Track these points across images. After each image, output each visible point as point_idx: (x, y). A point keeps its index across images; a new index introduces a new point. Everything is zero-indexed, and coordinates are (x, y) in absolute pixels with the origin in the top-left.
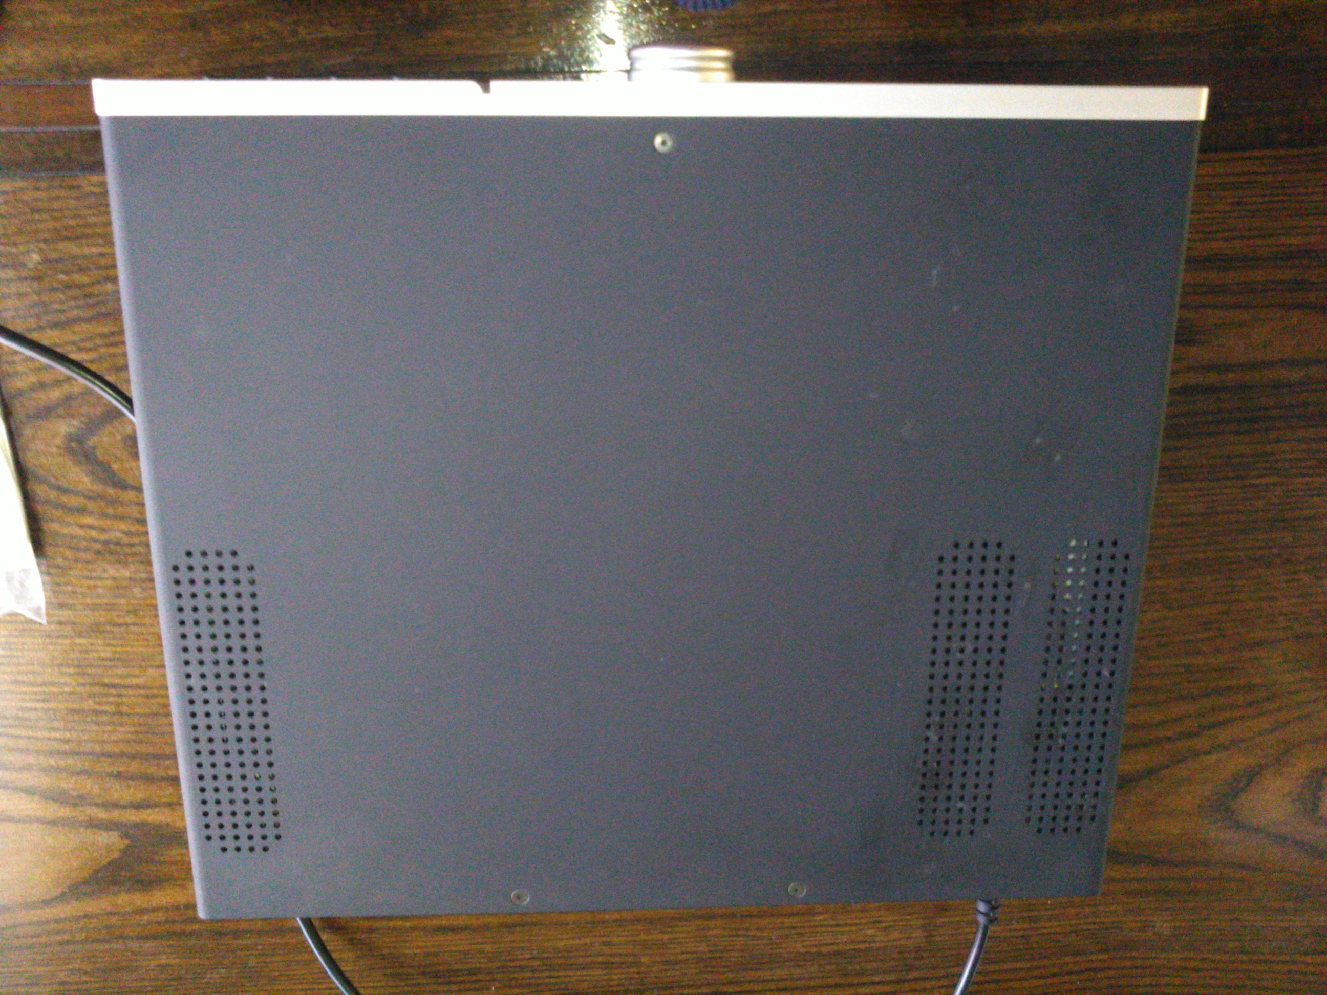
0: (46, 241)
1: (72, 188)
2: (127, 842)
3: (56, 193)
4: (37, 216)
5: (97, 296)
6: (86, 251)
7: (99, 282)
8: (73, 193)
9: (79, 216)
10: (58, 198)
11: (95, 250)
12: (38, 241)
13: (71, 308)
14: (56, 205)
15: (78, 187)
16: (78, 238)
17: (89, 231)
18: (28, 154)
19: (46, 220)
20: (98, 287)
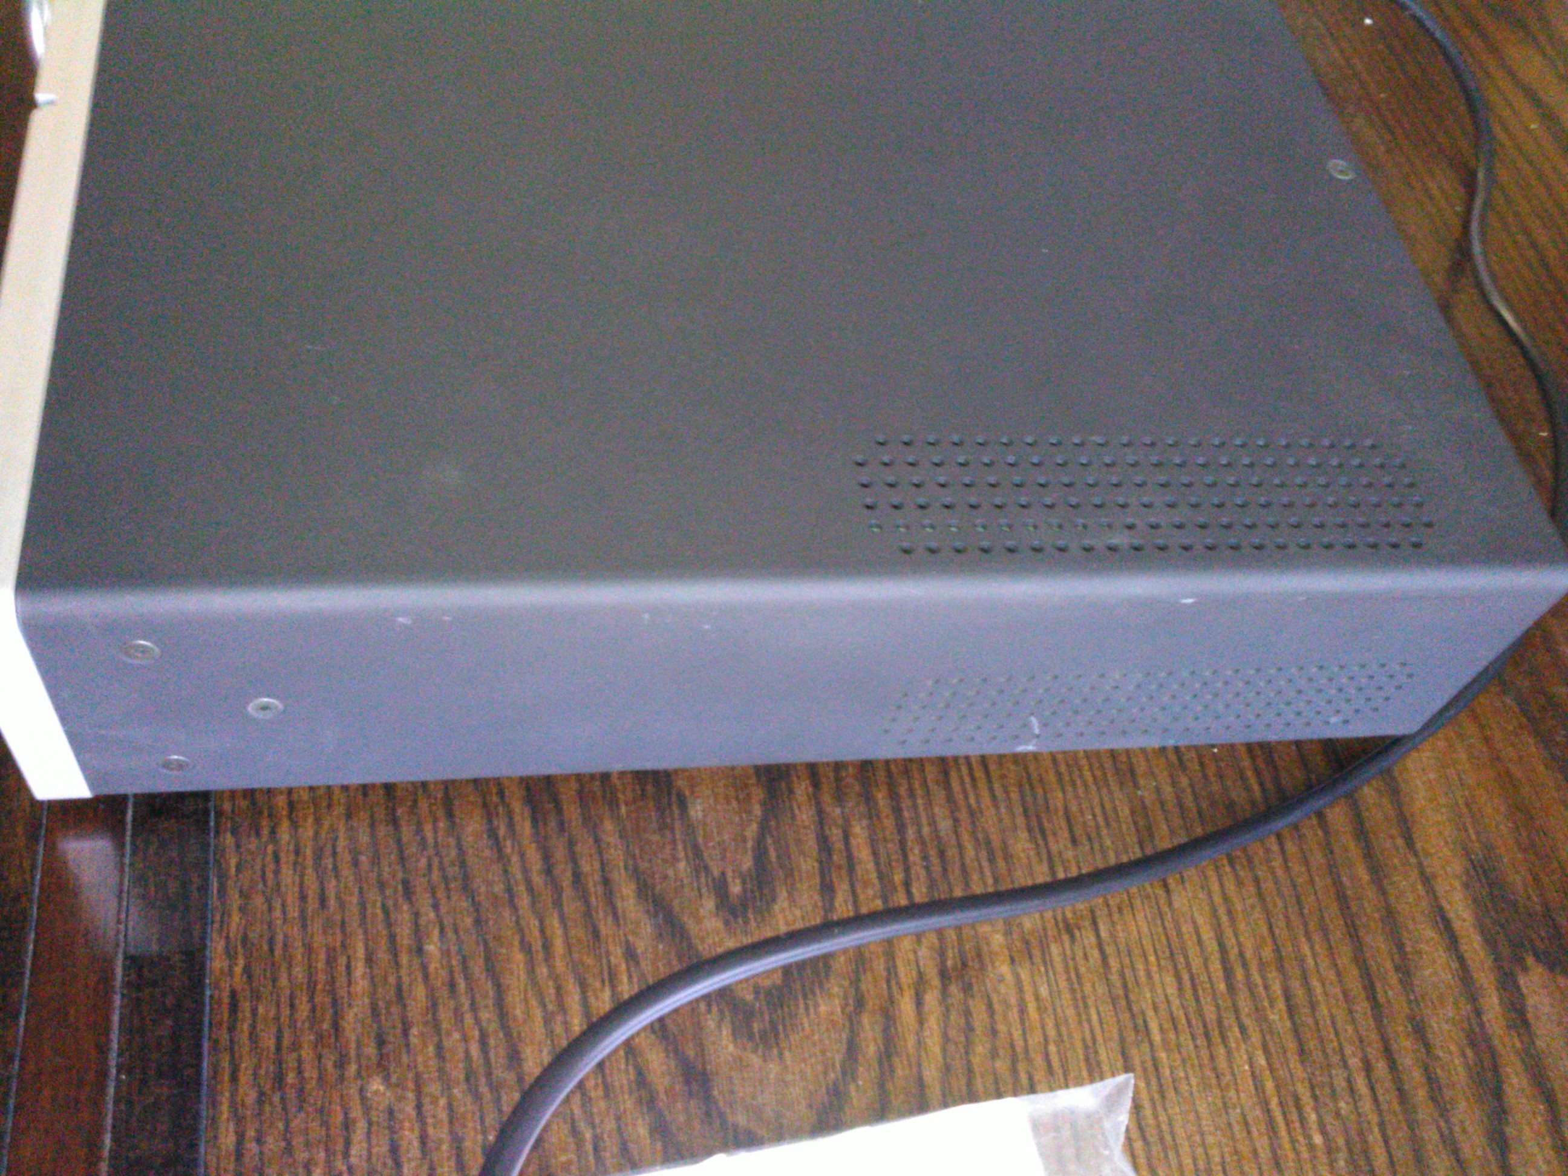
0: (341, 1064)
1: (234, 1007)
2: (1530, 961)
3: (244, 1038)
4: (291, 1078)
5: (451, 973)
6: (361, 985)
7: (424, 967)
8: (246, 1007)
9: (292, 997)
10: (253, 1036)
11: (360, 969)
12: (342, 1079)
13: (477, 1021)
14: (269, 1042)
15: (234, 994)
16: (335, 1002)
17: (322, 978)
18: (163, 1090)
19: (299, 1060)
20: (432, 968)
